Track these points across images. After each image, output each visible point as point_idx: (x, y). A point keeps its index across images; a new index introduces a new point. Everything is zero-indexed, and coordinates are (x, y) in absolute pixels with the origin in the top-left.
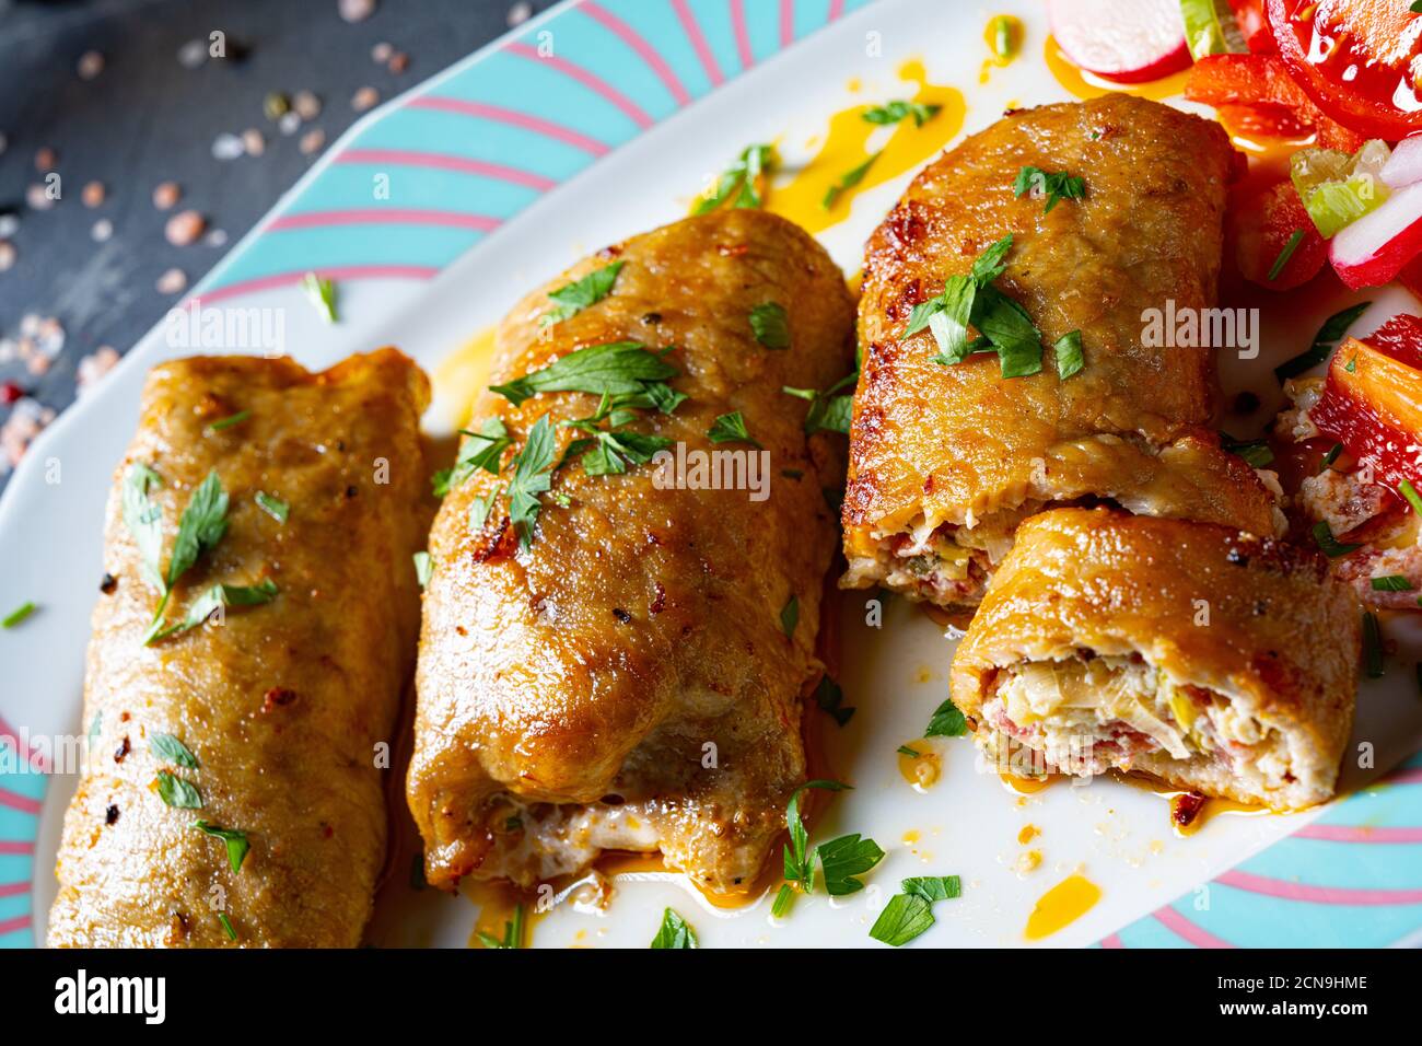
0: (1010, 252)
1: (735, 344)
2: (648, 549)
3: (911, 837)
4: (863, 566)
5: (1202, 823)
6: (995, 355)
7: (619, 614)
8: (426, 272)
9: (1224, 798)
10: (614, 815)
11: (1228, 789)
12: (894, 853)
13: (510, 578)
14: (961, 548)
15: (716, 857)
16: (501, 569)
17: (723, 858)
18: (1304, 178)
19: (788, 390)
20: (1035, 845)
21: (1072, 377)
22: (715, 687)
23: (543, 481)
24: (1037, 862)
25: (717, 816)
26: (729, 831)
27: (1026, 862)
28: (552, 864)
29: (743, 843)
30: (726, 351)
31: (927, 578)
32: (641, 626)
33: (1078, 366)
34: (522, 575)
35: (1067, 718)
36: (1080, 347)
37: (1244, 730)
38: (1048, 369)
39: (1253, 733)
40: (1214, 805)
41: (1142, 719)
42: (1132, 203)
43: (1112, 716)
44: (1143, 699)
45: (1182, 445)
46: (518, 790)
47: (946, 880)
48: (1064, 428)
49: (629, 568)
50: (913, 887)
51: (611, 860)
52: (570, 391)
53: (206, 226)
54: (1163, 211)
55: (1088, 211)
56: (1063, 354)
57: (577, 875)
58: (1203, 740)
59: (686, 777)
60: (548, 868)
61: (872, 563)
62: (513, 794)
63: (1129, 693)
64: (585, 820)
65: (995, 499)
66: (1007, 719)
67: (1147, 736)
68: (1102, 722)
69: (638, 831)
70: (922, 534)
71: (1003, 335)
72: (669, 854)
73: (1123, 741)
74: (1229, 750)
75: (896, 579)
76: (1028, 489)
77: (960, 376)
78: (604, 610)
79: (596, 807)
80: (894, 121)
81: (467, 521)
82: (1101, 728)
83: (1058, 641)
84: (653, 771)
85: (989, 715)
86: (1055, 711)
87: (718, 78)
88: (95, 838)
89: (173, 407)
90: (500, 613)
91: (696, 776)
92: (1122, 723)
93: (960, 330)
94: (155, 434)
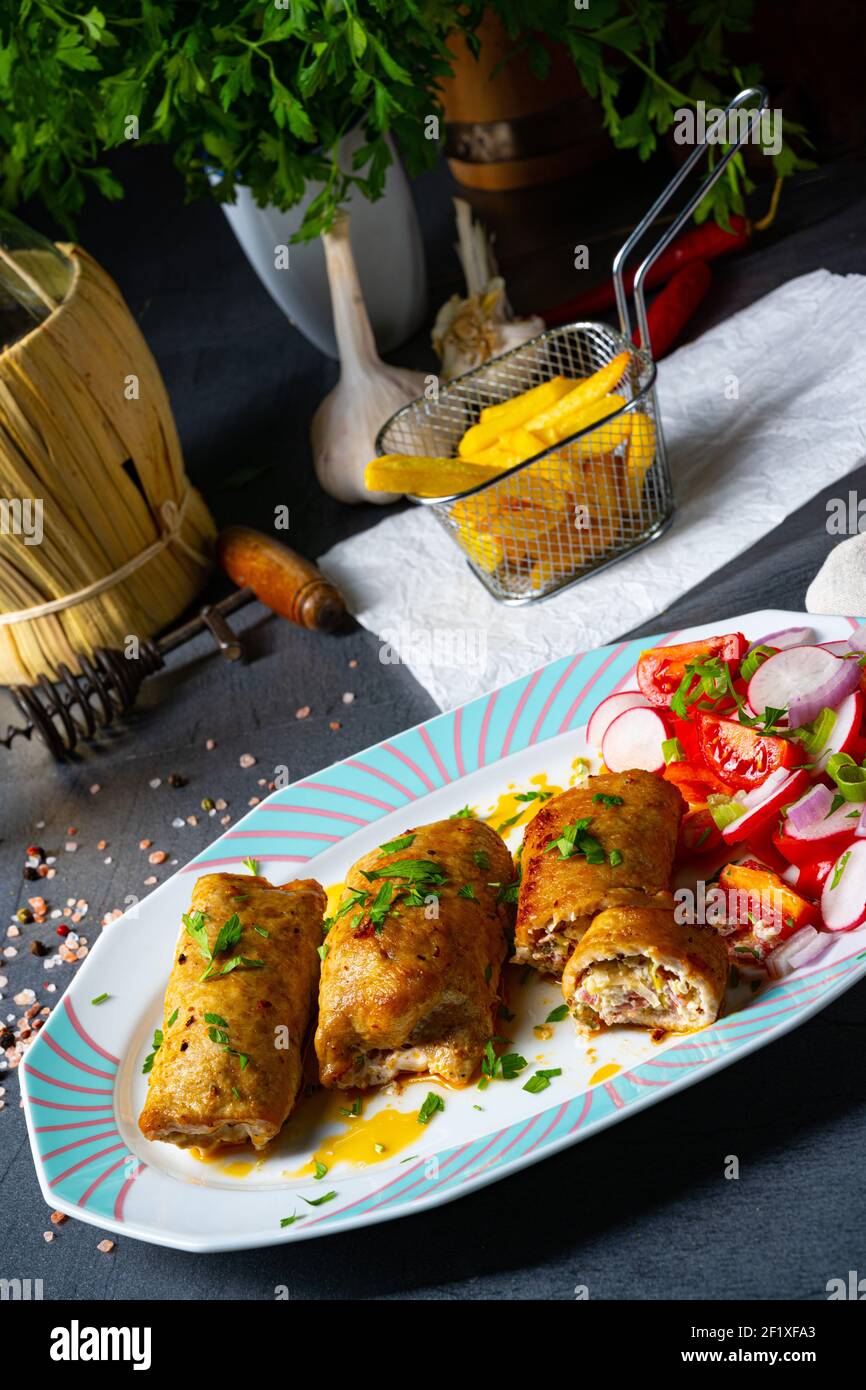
0: (592, 821)
1: (468, 865)
2: (432, 934)
3: (539, 1057)
4: (523, 950)
5: (664, 1039)
6: (584, 857)
7: (420, 958)
8: (304, 859)
9: (670, 1029)
10: (409, 1053)
11: (675, 1025)
12: (533, 1064)
13: (372, 943)
14: (567, 936)
15: (455, 1064)
16: (368, 940)
17: (459, 1065)
18: (712, 806)
19: (489, 883)
20: (593, 1054)
21: (616, 866)
22: (460, 990)
23: (386, 908)
24: (594, 1060)
25: (456, 1047)
26: (461, 1055)
27: (591, 1060)
28: (376, 1078)
29: (466, 1059)
30: (464, 867)
31: (549, 956)
32: (430, 963)
33: (619, 861)
34: (377, 941)
35: (611, 990)
36: (620, 856)
37: (682, 988)
38: (607, 862)
39: (686, 990)
40: (667, 1035)
41: (642, 990)
42: (641, 807)
43: (629, 988)
44: (642, 981)
45: (660, 894)
46: (367, 1037)
47: (556, 1070)
48: (613, 883)
49: (425, 941)
50: (540, 1074)
51: (404, 1076)
52: (396, 877)
53: (167, 858)
54: (654, 812)
55: (624, 810)
56: (613, 857)
57: (389, 1082)
58: (666, 999)
59: (443, 1033)
60: (374, 1081)
61: (526, 949)
62: (363, 1041)
63: (637, 978)
64: (394, 1056)
65: (584, 908)
66: (587, 996)
67: (643, 999)
68: (625, 993)
69: (419, 1058)
70: (551, 928)
71: (588, 849)
72: (432, 1068)
73: (633, 1003)
74: (676, 1002)
75: (537, 956)
76: (597, 904)
77: (569, 866)
78: (413, 956)
79: (399, 1050)
80: (531, 799)
81: (349, 926)
82: (625, 996)
83: (609, 950)
84: (427, 1032)
85: (579, 996)
86: (609, 987)
87: (448, 780)
88: (175, 1058)
89: (215, 890)
90: (366, 959)
91: (446, 1032)
92: (633, 993)
93: (573, 844)
94: (207, 901)
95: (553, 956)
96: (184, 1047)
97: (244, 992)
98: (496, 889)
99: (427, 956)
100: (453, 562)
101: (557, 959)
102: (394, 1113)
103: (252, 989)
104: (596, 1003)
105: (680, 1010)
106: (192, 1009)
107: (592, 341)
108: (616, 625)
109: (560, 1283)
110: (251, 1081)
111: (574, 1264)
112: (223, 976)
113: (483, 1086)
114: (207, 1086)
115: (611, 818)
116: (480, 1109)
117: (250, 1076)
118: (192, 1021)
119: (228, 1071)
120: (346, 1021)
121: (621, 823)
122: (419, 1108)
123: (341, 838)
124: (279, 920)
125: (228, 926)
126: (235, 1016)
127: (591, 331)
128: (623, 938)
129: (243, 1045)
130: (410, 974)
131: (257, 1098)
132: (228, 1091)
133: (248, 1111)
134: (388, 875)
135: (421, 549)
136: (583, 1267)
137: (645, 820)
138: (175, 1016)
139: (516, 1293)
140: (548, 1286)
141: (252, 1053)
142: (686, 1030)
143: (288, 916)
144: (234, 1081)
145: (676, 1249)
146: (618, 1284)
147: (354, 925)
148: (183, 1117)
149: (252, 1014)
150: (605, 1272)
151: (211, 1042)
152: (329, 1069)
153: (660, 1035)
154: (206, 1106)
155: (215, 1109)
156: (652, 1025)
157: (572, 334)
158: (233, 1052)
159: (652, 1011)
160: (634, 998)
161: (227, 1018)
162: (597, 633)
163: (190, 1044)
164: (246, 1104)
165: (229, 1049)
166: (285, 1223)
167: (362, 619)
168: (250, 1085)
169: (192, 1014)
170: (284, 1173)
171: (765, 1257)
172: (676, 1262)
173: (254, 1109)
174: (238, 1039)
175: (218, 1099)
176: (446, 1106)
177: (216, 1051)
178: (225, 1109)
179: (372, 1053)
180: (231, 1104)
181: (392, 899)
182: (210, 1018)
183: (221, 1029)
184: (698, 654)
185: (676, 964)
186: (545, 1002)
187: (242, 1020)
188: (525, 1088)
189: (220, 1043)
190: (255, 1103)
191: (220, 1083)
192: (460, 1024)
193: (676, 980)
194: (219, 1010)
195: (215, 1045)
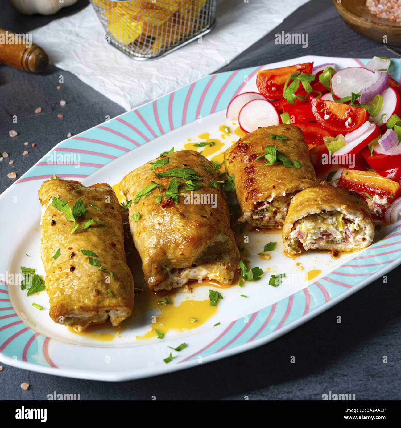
0: (276, 147)
3: (269, 269)
4: (247, 214)
5: (339, 256)
6: (283, 164)
7: (203, 216)
9: (343, 251)
10: (195, 269)
11: (345, 248)
12: (266, 273)
13: (175, 210)
14: (274, 206)
15: (226, 274)
16: (171, 208)
17: (227, 274)
18: (326, 142)
20: (300, 265)
21: (299, 168)
22: (225, 234)
23: (176, 191)
25: (224, 265)
26: (228, 268)
27: (300, 269)
28: (176, 284)
30: (204, 173)
31: (262, 216)
32: (209, 219)
33: (300, 166)
34: (177, 209)
36: (299, 163)
37: (357, 227)
38: (294, 167)
39: (359, 228)
40: (340, 253)
41: (332, 229)
42: (296, 141)
43: (325, 229)
44: (332, 224)
45: (323, 182)
46: (174, 261)
47: (282, 275)
48: (301, 177)
51: (192, 282)
54: (302, 144)
55: (289, 142)
56: (296, 164)
57: (183, 287)
58: (344, 234)
59: (215, 257)
60: (175, 286)
61: (250, 213)
62: (171, 263)
63: (329, 223)
64: (187, 271)
65: (290, 189)
66: (300, 234)
67: (331, 234)
68: (322, 231)
69: (202, 272)
70: (270, 200)
71: (283, 160)
72: (211, 276)
73: (325, 237)
74: (350, 235)
75: (255, 217)
76: (297, 187)
77: (274, 168)
78: (199, 216)
79: (190, 268)
80: (203, 146)
82: (321, 233)
83: (318, 208)
84: (205, 258)
85: (293, 235)
86: (313, 228)
87: (156, 136)
88: (67, 275)
89: (60, 187)
90: (171, 218)
91: (218, 257)
92: (326, 231)
93: (275, 157)
94: (57, 192)
95: (264, 217)
96: (73, 269)
97: (99, 237)
98: (222, 184)
99: (205, 215)
100: (98, 41)
101: (266, 218)
102: (193, 301)
103: (103, 237)
104: (304, 238)
105: (351, 240)
106: (71, 248)
108: (207, 68)
109: (326, 384)
110: (117, 286)
111: (329, 374)
112: (86, 231)
113: (242, 285)
114: (92, 290)
115: (284, 146)
116: (246, 297)
117: (116, 283)
118: (73, 255)
120: (163, 251)
121: (291, 149)
122: (208, 298)
123: (103, 166)
125: (77, 204)
126: (100, 251)
128: (325, 201)
129: (108, 266)
130: (201, 225)
131: (121, 295)
132: (105, 292)
133: (118, 303)
134: (168, 176)
135: (77, 35)
136: (335, 375)
137: (299, 147)
138: (59, 253)
139: (301, 391)
140: (319, 386)
142: (351, 251)
144: (107, 286)
146: (361, 382)
147: (157, 201)
148: (81, 307)
149: (108, 250)
150: (350, 377)
151: (90, 265)
152: (152, 280)
153: (336, 254)
154: (94, 301)
155: (99, 302)
156: (331, 249)
158: (104, 271)
159: (334, 241)
160: (327, 234)
161: (96, 252)
162: (199, 72)
163: (77, 267)
164: (116, 299)
165: (102, 268)
166: (167, 361)
167: (59, 66)
168: (117, 288)
169: (72, 251)
170: (137, 337)
173: (121, 301)
174: (105, 263)
175: (100, 296)
176: (223, 296)
177: (94, 270)
178: (104, 302)
179: (173, 271)
180: (108, 299)
181: (177, 186)
182: (85, 252)
183: (94, 258)
184: (291, 72)
185: (355, 214)
186: (259, 242)
187: (104, 253)
188: (269, 284)
189: (96, 266)
190: (121, 298)
191: (100, 288)
192: (225, 252)
193: (352, 223)
194: (89, 248)
195: (93, 267)
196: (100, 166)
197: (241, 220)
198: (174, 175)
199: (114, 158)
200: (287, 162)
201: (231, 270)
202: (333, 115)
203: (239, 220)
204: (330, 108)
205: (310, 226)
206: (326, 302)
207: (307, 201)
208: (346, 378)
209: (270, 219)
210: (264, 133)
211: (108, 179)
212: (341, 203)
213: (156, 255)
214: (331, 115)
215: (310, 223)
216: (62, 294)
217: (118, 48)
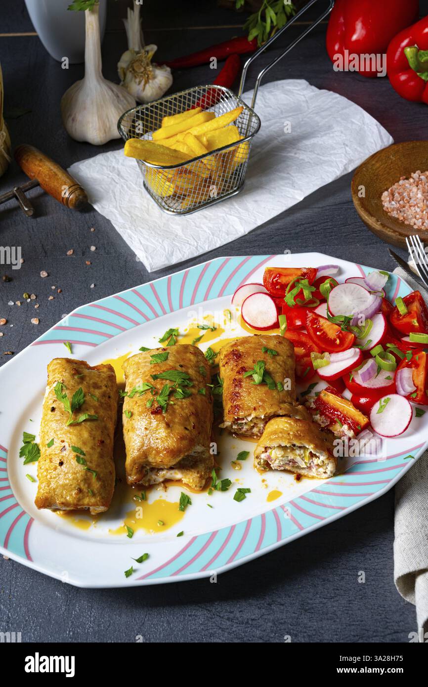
2: (190, 415)
3: (237, 480)
4: (227, 423)
5: (300, 481)
6: (267, 384)
7: (186, 428)
8: (94, 345)
9: (305, 476)
10: (172, 471)
11: (307, 474)
12: (234, 483)
13: (161, 418)
15: (198, 481)
16: (159, 416)
18: (313, 358)
19: (208, 385)
20: (265, 483)
22: (203, 445)
23: (166, 398)
24: (267, 486)
25: (198, 473)
26: (201, 477)
27: (264, 486)
28: (153, 481)
30: (197, 375)
31: (240, 427)
32: (191, 432)
33: (282, 389)
34: (164, 417)
35: (283, 458)
36: (282, 385)
37: (321, 463)
38: (277, 389)
40: (303, 477)
41: (298, 459)
42: (285, 358)
43: (292, 458)
44: (299, 455)
45: (300, 407)
47: (247, 489)
48: (281, 401)
49: (187, 419)
50: (240, 490)
51: (167, 482)
52: (167, 379)
53: (7, 322)
54: (290, 360)
55: (278, 358)
56: (279, 386)
57: (159, 484)
58: (308, 464)
59: (191, 464)
60: (152, 483)
61: (230, 423)
62: (151, 464)
63: (297, 454)
64: (164, 472)
65: (268, 413)
66: (269, 457)
67: (296, 462)
69: (178, 475)
70: (249, 419)
71: (268, 381)
72: (185, 480)
73: (291, 463)
74: (313, 467)
75: (235, 427)
76: (275, 412)
77: (259, 388)
78: (182, 428)
79: (167, 469)
81: (145, 405)
82: (288, 460)
83: (289, 442)
84: (182, 462)
85: (263, 456)
86: (282, 456)
87: (165, 313)
88: (55, 469)
89: (66, 370)
90: (158, 426)
91: (193, 464)
92: (293, 460)
93: (261, 378)
94: (62, 375)
95: (242, 428)
96: (61, 464)
97: (91, 435)
98: (211, 387)
99: (188, 428)
100: (136, 184)
101: (244, 429)
102: (164, 501)
103: (94, 432)
104: (273, 462)
105: (314, 470)
106: (63, 441)
107: (219, 95)
108: (227, 237)
109: (264, 611)
110: (98, 486)
111: (268, 599)
112: (79, 424)
113: (210, 493)
114: (75, 487)
115: (273, 362)
116: (211, 507)
117: (97, 483)
118: (64, 449)
119: (86, 480)
120: (145, 454)
121: (279, 366)
122: (178, 501)
124: (100, 390)
125: (77, 393)
126: (88, 449)
127: (219, 90)
128: (296, 436)
129: (93, 466)
130: (182, 438)
131: (101, 494)
132: (86, 491)
133: (96, 502)
134: (163, 377)
135: (119, 174)
136: (274, 602)
137: (288, 365)
138: (52, 442)
139: (241, 613)
140: (257, 611)
141: (98, 470)
142: (313, 478)
143: (104, 388)
144: (89, 485)
145: (320, 597)
146: (294, 615)
147: (148, 405)
148: (63, 502)
149: (96, 447)
150: (286, 607)
151: (77, 463)
152: (132, 478)
153: (299, 478)
154: (75, 498)
155: (79, 500)
156: (295, 472)
157: (210, 89)
158: (89, 469)
159: (298, 467)
160: (293, 462)
161: (84, 450)
162: (218, 240)
163: (65, 462)
164: (95, 498)
165: (87, 468)
166: (128, 574)
167: (96, 207)
168: (98, 488)
169: (63, 444)
170: (110, 530)
171: (367, 608)
172: (322, 605)
173: (99, 500)
174: (91, 462)
175: (81, 495)
176: (192, 502)
177: (80, 468)
178: (84, 500)
179: (152, 469)
180: (88, 498)
181: (168, 393)
182: (75, 449)
183: (82, 456)
184: (296, 275)
185: (321, 453)
186: (234, 448)
187: (91, 451)
188: (234, 499)
189: (82, 464)
190: (100, 498)
191: (82, 486)
192: (200, 461)
193: (318, 459)
194: (79, 445)
195: (80, 465)
196: (110, 336)
197: (221, 426)
198: (168, 377)
199: (124, 329)
200: (271, 384)
201: (204, 478)
202: (324, 332)
203: (220, 426)
204: (322, 326)
205: (279, 454)
206: (278, 541)
207: (281, 432)
208: (282, 608)
209: (247, 430)
210: (258, 343)
211: (115, 349)
212: (310, 442)
213: (139, 457)
214: (322, 332)
215: (280, 450)
216: (48, 486)
217: (152, 196)
